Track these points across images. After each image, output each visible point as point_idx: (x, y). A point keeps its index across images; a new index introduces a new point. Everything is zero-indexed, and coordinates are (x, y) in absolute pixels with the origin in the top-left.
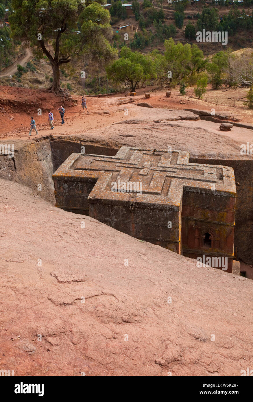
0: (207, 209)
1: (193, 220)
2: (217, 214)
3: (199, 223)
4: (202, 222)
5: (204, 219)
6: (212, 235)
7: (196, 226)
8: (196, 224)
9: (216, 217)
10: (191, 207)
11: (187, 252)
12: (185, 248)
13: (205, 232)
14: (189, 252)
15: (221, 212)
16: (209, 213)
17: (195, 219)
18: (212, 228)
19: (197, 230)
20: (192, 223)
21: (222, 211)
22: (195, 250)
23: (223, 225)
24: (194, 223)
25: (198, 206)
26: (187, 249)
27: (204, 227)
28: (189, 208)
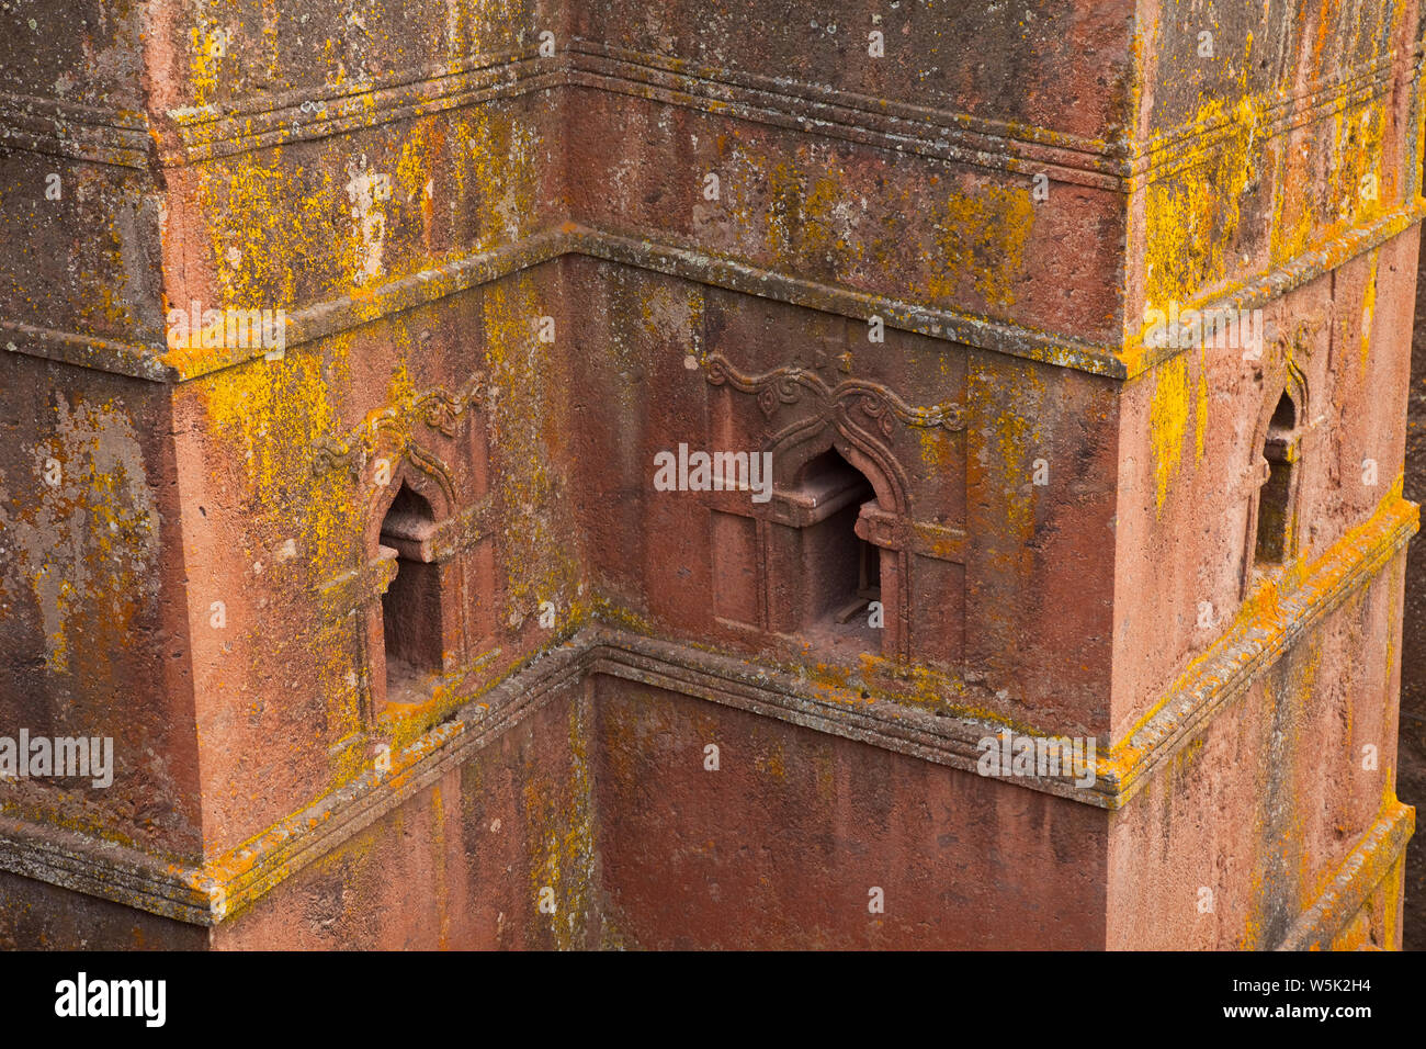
0: (818, 134)
1: (687, 279)
2: (923, 203)
3: (740, 316)
4: (772, 302)
5: (792, 270)
6: (879, 486)
7: (713, 356)
8: (713, 331)
9: (914, 251)
10: (662, 104)
11: (634, 673)
12: (628, 628)
13: (809, 439)
14: (652, 680)
15: (972, 182)
16: (839, 195)
17: (702, 261)
18: (878, 398)
19: (727, 403)
20: (675, 314)
21: (980, 170)
22: (717, 660)
23: (1003, 357)
24: (694, 320)
25: (728, 92)
26: (641, 642)
27: (795, 373)
28: (636, 118)
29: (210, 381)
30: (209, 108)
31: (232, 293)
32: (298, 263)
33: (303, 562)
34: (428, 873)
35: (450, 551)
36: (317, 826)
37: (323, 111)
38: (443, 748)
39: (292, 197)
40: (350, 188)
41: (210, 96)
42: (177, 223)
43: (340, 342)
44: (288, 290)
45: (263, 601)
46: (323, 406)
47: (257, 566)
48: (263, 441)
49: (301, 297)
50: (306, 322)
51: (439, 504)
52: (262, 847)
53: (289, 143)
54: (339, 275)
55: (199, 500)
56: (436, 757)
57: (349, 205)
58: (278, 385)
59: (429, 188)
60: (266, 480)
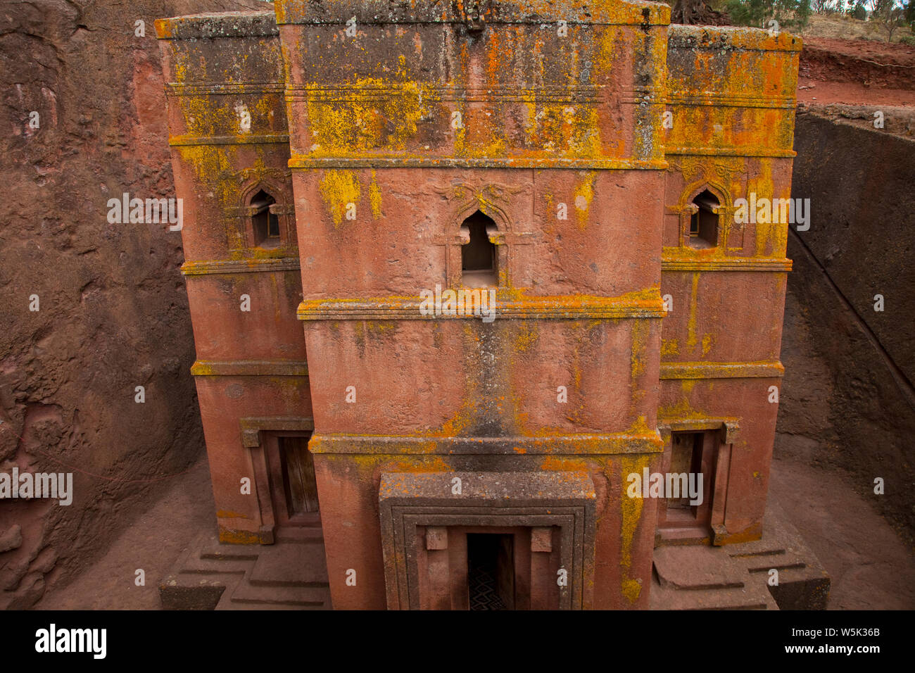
29: (181, 147)
30: (182, 83)
31: (192, 128)
32: (215, 124)
33: (216, 199)
34: (270, 296)
35: (280, 213)
36: (219, 265)
37: (222, 87)
38: (272, 264)
39: (214, 108)
40: (236, 108)
41: (182, 80)
42: (171, 108)
43: (233, 147)
44: (212, 131)
45: (202, 205)
46: (226, 163)
47: (199, 196)
48: (201, 166)
49: (217, 133)
50: (215, 139)
51: (277, 199)
52: (201, 263)
53: (210, 94)
54: (233, 130)
55: (179, 175)
56: (269, 265)
57: (235, 113)
58: (206, 153)
59: (272, 113)
60: (202, 175)
